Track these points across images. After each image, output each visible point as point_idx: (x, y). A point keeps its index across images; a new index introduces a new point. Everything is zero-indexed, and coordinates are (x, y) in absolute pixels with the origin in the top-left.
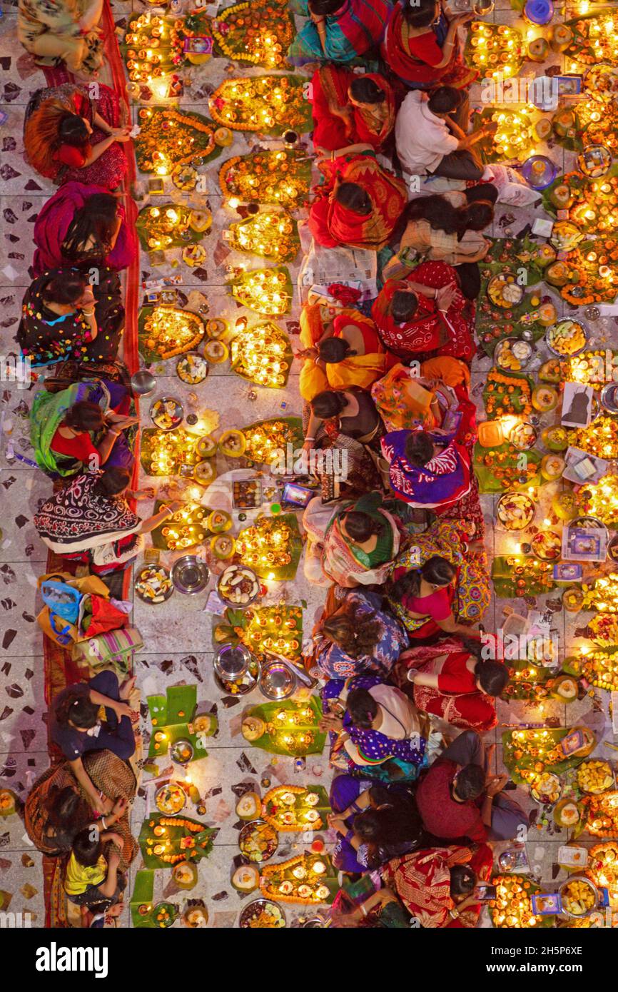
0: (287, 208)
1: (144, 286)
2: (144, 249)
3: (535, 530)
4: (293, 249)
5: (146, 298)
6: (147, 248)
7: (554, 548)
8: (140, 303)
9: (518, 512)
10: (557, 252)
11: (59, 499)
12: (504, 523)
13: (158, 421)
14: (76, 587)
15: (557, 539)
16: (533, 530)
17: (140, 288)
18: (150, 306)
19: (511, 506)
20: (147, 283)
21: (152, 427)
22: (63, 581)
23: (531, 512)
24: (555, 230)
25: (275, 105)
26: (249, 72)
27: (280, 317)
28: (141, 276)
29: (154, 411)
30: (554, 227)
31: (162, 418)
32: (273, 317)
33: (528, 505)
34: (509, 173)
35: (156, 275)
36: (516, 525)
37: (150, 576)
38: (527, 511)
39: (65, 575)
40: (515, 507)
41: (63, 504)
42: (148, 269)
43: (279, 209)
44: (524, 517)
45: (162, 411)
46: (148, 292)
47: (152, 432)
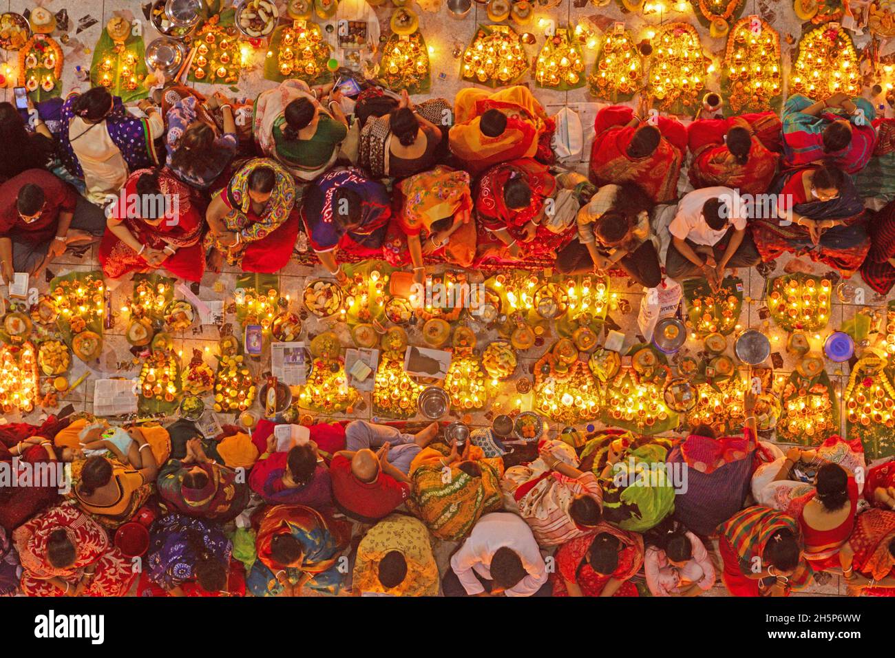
0: (646, 88)
3: (304, 318)
4: (604, 92)
7: (284, 335)
9: (322, 299)
10: (590, 354)
12: (312, 286)
15: (292, 337)
16: (304, 314)
19: (329, 294)
23: (321, 314)
24: (611, 353)
25: (752, 81)
26: (787, 58)
27: (533, 76)
30: (615, 352)
32: (534, 69)
33: (329, 311)
34: (671, 307)
36: (309, 297)
38: (324, 310)
40: (327, 298)
43: (644, 82)
44: (317, 306)
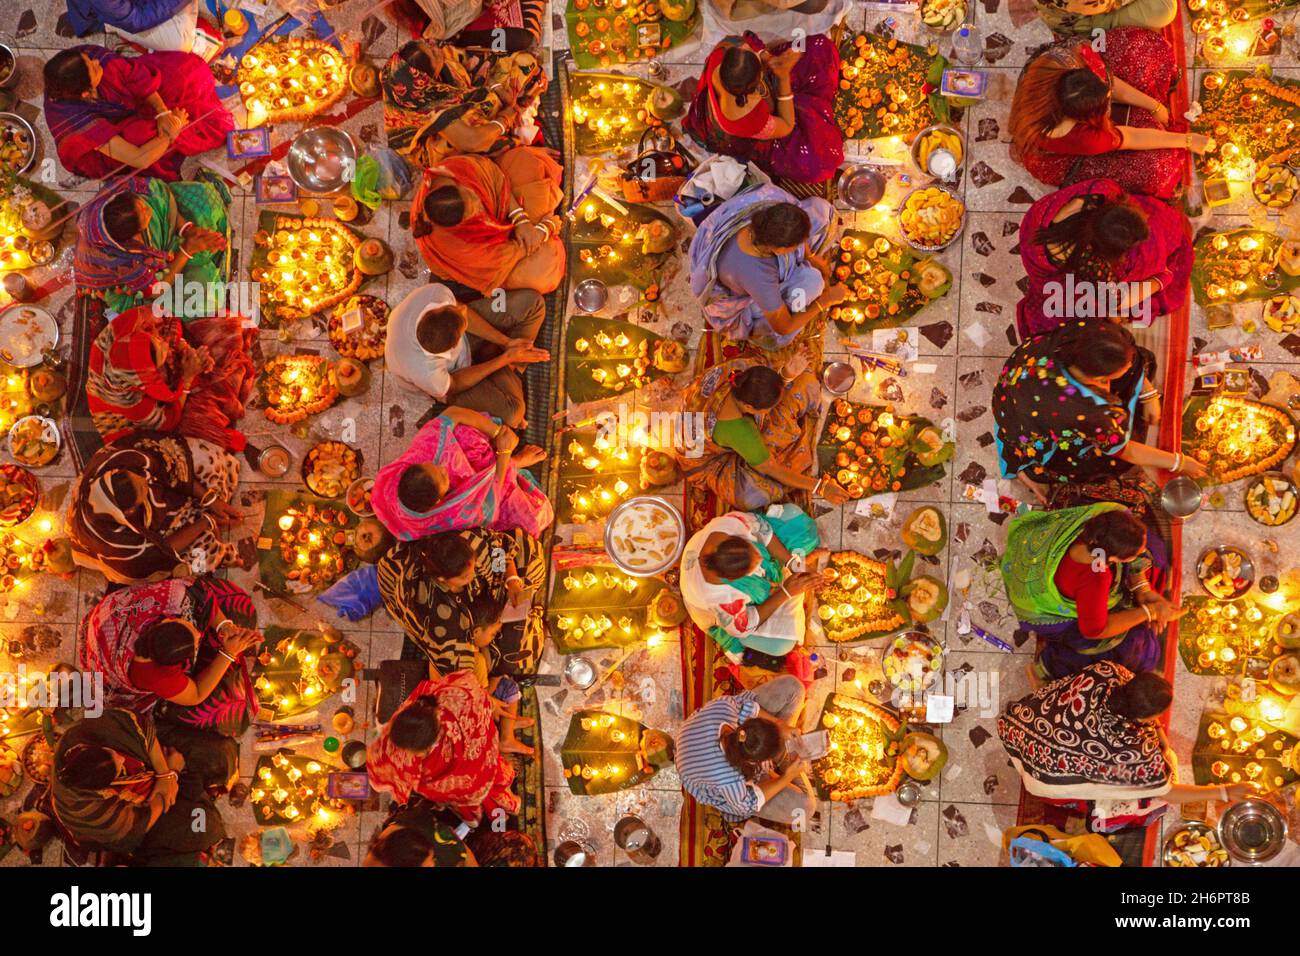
1: (1196, 362)
2: (1198, 301)
5: (1198, 381)
6: (1203, 299)
8: (1188, 386)
11: (1045, 707)
13: (1211, 584)
14: (1068, 852)
17: (1188, 366)
18: (1204, 394)
20: (1202, 356)
21: (1199, 592)
22: (1046, 839)
28: (1191, 345)
29: (1204, 567)
31: (1217, 579)
35: (1217, 344)
37: (1189, 842)
39: (1049, 830)
41: (1050, 717)
42: (1203, 335)
45: (1218, 568)
46: (1201, 371)
47: (1200, 602)
